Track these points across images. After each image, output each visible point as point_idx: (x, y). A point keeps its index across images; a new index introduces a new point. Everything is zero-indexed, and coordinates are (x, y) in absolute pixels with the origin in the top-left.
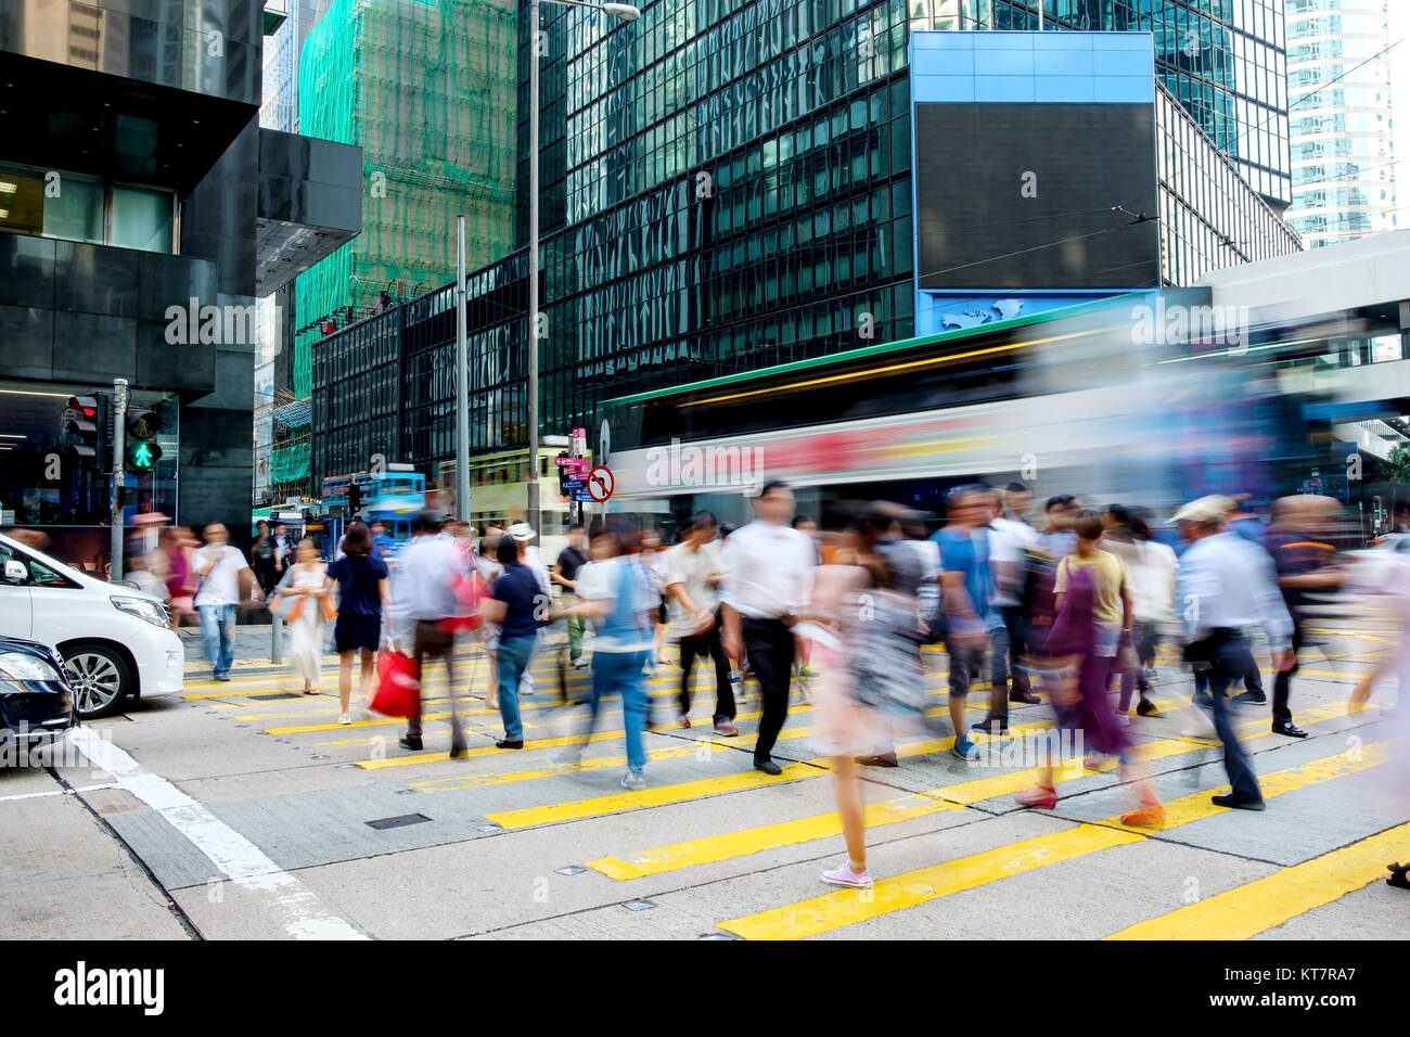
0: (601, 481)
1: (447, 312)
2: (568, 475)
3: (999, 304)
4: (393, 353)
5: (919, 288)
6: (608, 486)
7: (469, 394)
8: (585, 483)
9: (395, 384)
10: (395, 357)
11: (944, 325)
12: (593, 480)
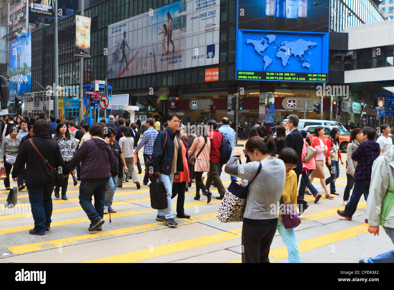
0: (104, 101)
1: (51, 35)
2: (93, 98)
3: (268, 36)
4: (40, 47)
5: (239, 28)
6: (107, 103)
7: (59, 65)
8: (98, 102)
9: (41, 58)
10: (41, 48)
11: (247, 43)
12: (101, 101)
